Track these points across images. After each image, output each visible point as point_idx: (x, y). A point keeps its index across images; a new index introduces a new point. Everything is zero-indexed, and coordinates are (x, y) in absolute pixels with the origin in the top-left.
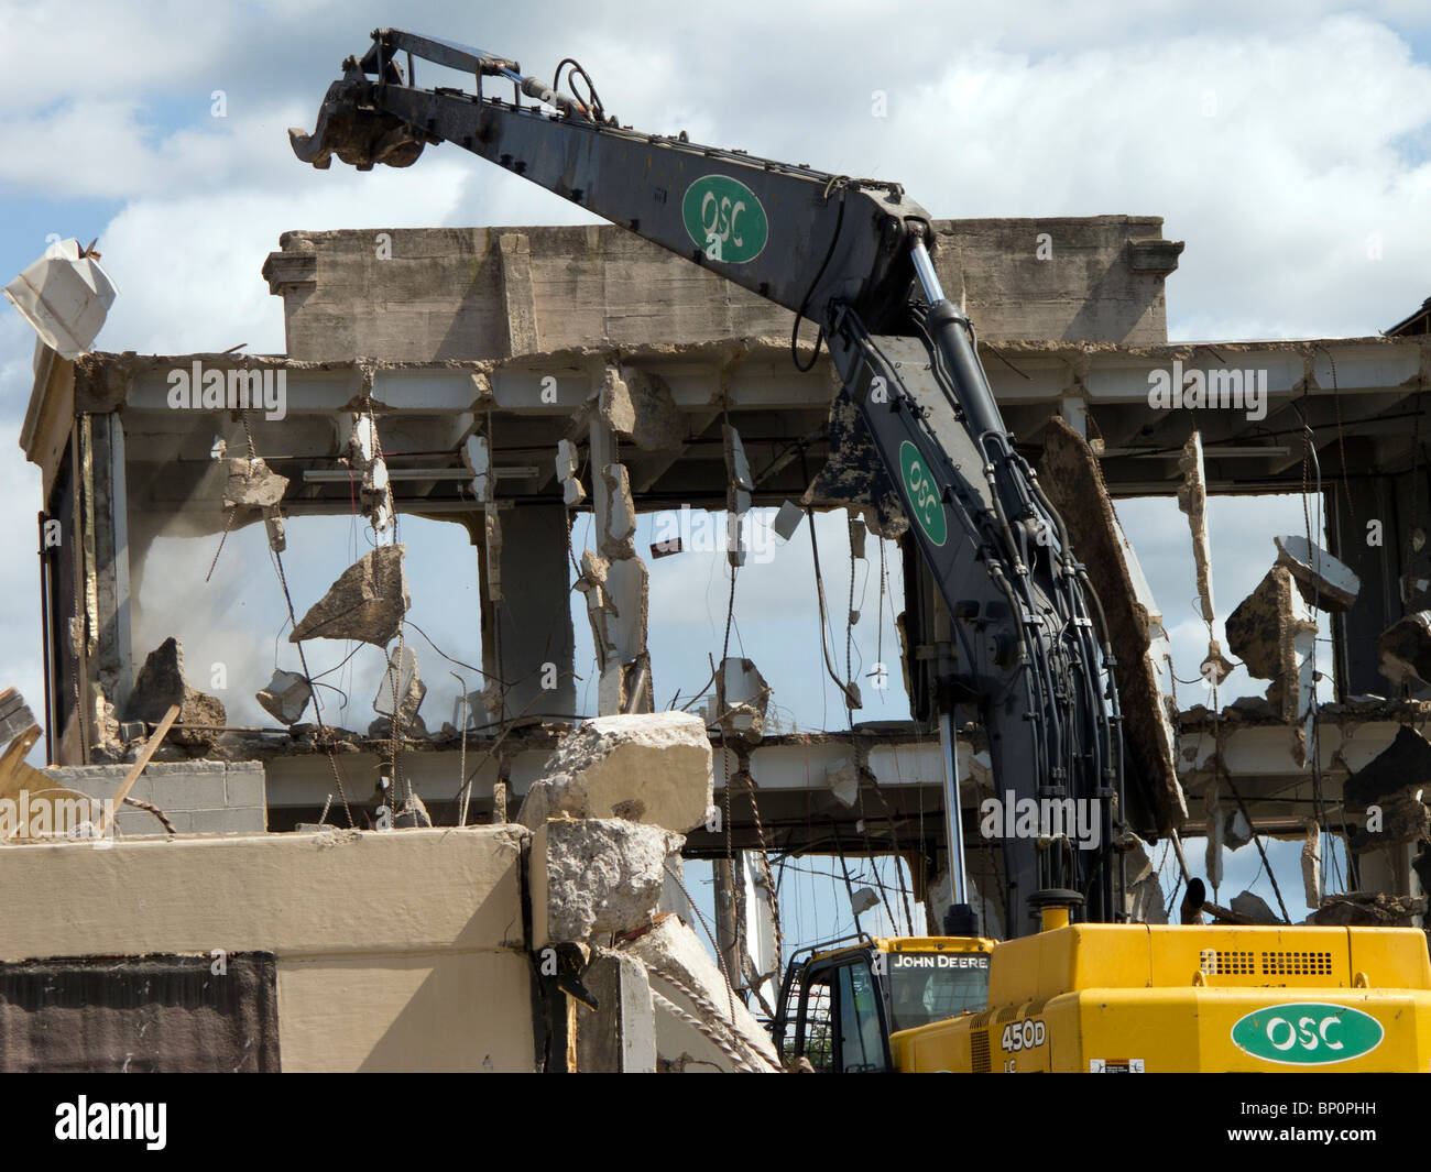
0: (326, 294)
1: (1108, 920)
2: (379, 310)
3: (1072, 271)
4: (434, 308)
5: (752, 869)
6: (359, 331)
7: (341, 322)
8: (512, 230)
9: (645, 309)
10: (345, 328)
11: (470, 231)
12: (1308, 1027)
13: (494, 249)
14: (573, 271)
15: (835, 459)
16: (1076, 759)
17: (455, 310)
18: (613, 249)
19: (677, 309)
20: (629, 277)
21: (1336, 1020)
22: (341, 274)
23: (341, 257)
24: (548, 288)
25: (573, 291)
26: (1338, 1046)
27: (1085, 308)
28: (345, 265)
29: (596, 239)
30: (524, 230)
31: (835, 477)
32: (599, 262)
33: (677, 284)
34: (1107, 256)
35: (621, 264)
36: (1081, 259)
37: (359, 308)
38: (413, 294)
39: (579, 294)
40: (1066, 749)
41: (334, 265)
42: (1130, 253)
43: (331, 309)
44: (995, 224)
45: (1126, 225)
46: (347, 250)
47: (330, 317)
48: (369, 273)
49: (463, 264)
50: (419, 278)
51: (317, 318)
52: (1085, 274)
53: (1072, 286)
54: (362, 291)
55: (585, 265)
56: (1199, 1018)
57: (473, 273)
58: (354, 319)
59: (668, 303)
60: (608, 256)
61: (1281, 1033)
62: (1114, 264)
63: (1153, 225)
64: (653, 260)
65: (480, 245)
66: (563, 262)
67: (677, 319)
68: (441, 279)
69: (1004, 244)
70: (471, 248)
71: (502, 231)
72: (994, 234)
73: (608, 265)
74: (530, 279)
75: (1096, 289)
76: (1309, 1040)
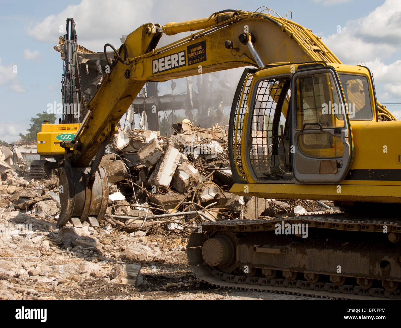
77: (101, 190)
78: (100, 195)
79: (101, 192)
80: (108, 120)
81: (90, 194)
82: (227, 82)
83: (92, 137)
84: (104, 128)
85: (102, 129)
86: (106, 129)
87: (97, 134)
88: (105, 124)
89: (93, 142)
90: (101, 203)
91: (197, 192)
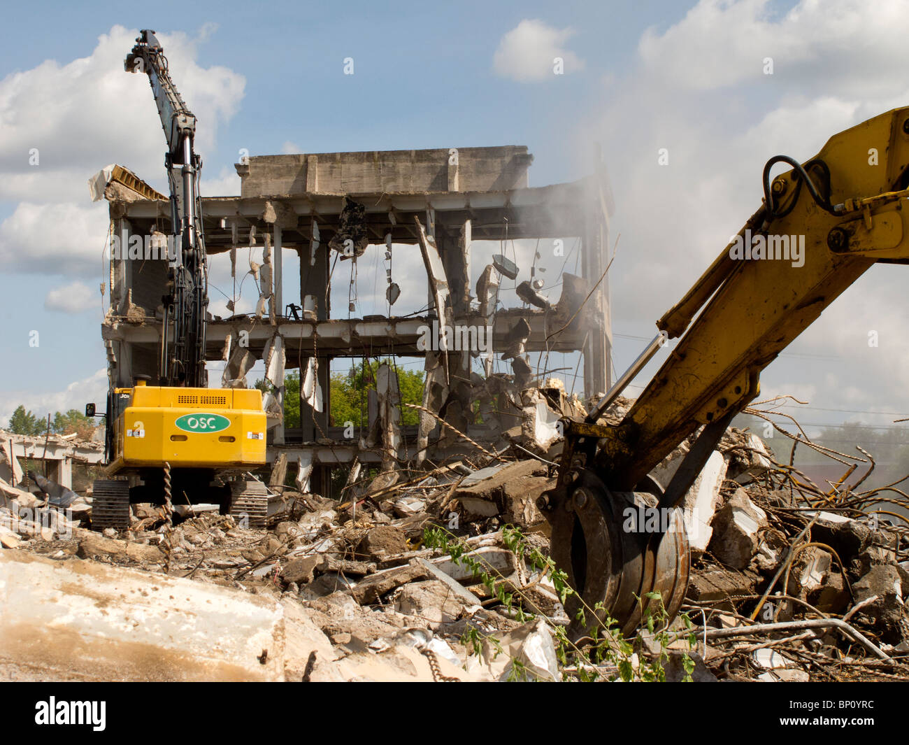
0: (253, 177)
1: (197, 387)
2: (269, 181)
3: (496, 164)
4: (286, 180)
5: (311, 363)
6: (263, 187)
7: (258, 185)
8: (313, 155)
9: (354, 179)
10: (259, 187)
11: (299, 155)
12: (203, 421)
13: (306, 161)
14: (332, 167)
15: (340, 231)
16: (190, 334)
17: (293, 180)
18: (344, 160)
19: (365, 179)
20: (349, 169)
21: (214, 419)
22: (258, 170)
23: (258, 165)
24: (323, 173)
25: (331, 174)
26: (214, 427)
27: (500, 176)
28: (259, 167)
29: (339, 157)
30: (316, 154)
31: (340, 237)
32: (340, 164)
33: (365, 171)
34: (507, 159)
35: (347, 165)
36: (499, 160)
37: (263, 181)
38: (280, 176)
39: (333, 174)
40: (186, 330)
41: (256, 167)
42: (515, 158)
43: (255, 181)
44: (470, 149)
45: (514, 148)
46: (260, 162)
47: (254, 184)
48: (267, 169)
49: (297, 166)
50: (282, 171)
51: (250, 184)
52: (500, 165)
53: (496, 170)
54: (263, 175)
55: (335, 165)
56: (164, 418)
57: (300, 168)
58: (261, 184)
59: (362, 177)
60: (343, 163)
61: (193, 423)
62: (510, 162)
63: (524, 148)
64: (357, 163)
65: (302, 160)
66: (329, 164)
67: (365, 182)
68: (289, 171)
69: (474, 156)
70: (299, 161)
71: (309, 155)
72: (470, 152)
73: (343, 165)
74: (317, 171)
75: (503, 170)
76: (203, 425)
77: (675, 554)
78: (671, 568)
79: (675, 559)
80: (746, 362)
81: (652, 565)
82: (538, 288)
83: (680, 408)
84: (727, 384)
85: (720, 387)
86: (732, 387)
87: (700, 401)
88: (733, 375)
89: (680, 423)
90: (673, 590)
91: (793, 568)
